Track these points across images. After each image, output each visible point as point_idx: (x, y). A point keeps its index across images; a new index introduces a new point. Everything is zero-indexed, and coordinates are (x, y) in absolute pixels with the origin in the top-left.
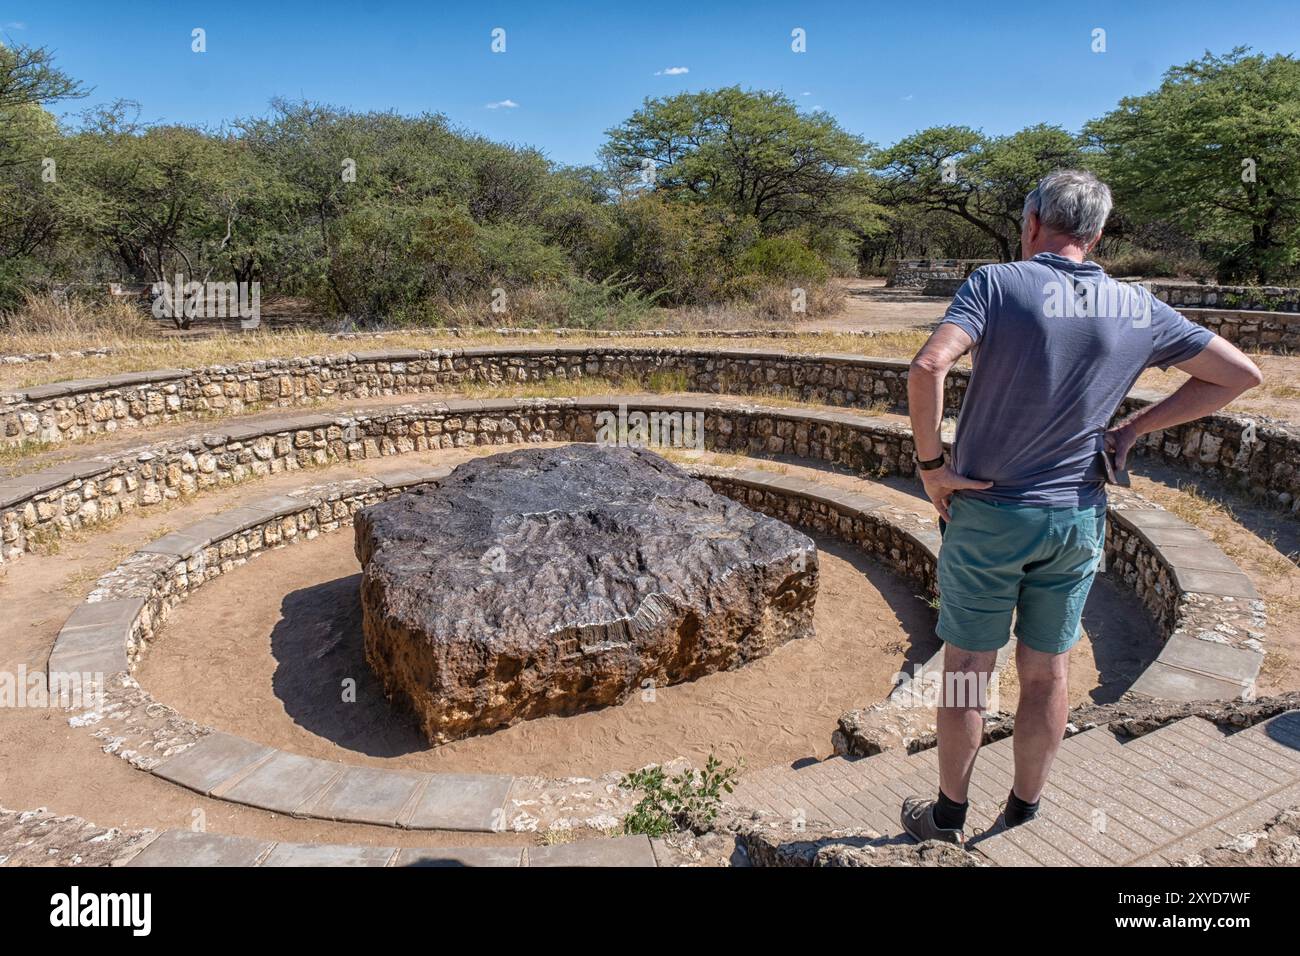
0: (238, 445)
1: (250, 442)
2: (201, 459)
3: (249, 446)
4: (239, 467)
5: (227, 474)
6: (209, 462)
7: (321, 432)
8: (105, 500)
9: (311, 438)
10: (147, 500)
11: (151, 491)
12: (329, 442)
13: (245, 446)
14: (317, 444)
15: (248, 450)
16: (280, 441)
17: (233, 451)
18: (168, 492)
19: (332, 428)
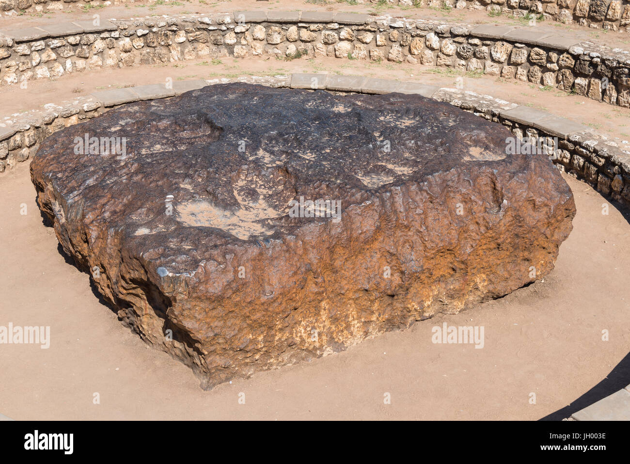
0: (476, 41)
1: (488, 42)
2: (444, 41)
3: (486, 45)
4: (474, 60)
5: (463, 62)
6: (450, 47)
7: (554, 56)
8: (359, 45)
9: (544, 57)
10: (391, 56)
11: (395, 51)
12: (561, 68)
13: (484, 45)
14: (549, 65)
15: (485, 49)
16: (514, 50)
17: (471, 44)
18: (409, 57)
19: (565, 55)
